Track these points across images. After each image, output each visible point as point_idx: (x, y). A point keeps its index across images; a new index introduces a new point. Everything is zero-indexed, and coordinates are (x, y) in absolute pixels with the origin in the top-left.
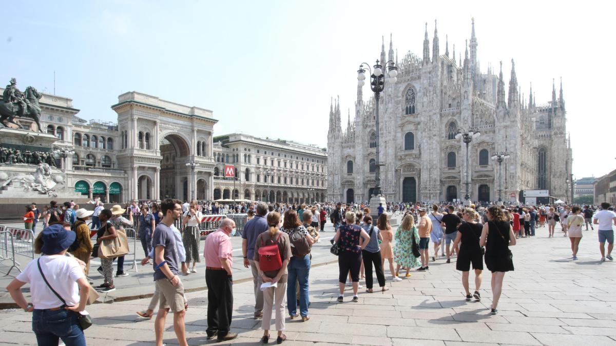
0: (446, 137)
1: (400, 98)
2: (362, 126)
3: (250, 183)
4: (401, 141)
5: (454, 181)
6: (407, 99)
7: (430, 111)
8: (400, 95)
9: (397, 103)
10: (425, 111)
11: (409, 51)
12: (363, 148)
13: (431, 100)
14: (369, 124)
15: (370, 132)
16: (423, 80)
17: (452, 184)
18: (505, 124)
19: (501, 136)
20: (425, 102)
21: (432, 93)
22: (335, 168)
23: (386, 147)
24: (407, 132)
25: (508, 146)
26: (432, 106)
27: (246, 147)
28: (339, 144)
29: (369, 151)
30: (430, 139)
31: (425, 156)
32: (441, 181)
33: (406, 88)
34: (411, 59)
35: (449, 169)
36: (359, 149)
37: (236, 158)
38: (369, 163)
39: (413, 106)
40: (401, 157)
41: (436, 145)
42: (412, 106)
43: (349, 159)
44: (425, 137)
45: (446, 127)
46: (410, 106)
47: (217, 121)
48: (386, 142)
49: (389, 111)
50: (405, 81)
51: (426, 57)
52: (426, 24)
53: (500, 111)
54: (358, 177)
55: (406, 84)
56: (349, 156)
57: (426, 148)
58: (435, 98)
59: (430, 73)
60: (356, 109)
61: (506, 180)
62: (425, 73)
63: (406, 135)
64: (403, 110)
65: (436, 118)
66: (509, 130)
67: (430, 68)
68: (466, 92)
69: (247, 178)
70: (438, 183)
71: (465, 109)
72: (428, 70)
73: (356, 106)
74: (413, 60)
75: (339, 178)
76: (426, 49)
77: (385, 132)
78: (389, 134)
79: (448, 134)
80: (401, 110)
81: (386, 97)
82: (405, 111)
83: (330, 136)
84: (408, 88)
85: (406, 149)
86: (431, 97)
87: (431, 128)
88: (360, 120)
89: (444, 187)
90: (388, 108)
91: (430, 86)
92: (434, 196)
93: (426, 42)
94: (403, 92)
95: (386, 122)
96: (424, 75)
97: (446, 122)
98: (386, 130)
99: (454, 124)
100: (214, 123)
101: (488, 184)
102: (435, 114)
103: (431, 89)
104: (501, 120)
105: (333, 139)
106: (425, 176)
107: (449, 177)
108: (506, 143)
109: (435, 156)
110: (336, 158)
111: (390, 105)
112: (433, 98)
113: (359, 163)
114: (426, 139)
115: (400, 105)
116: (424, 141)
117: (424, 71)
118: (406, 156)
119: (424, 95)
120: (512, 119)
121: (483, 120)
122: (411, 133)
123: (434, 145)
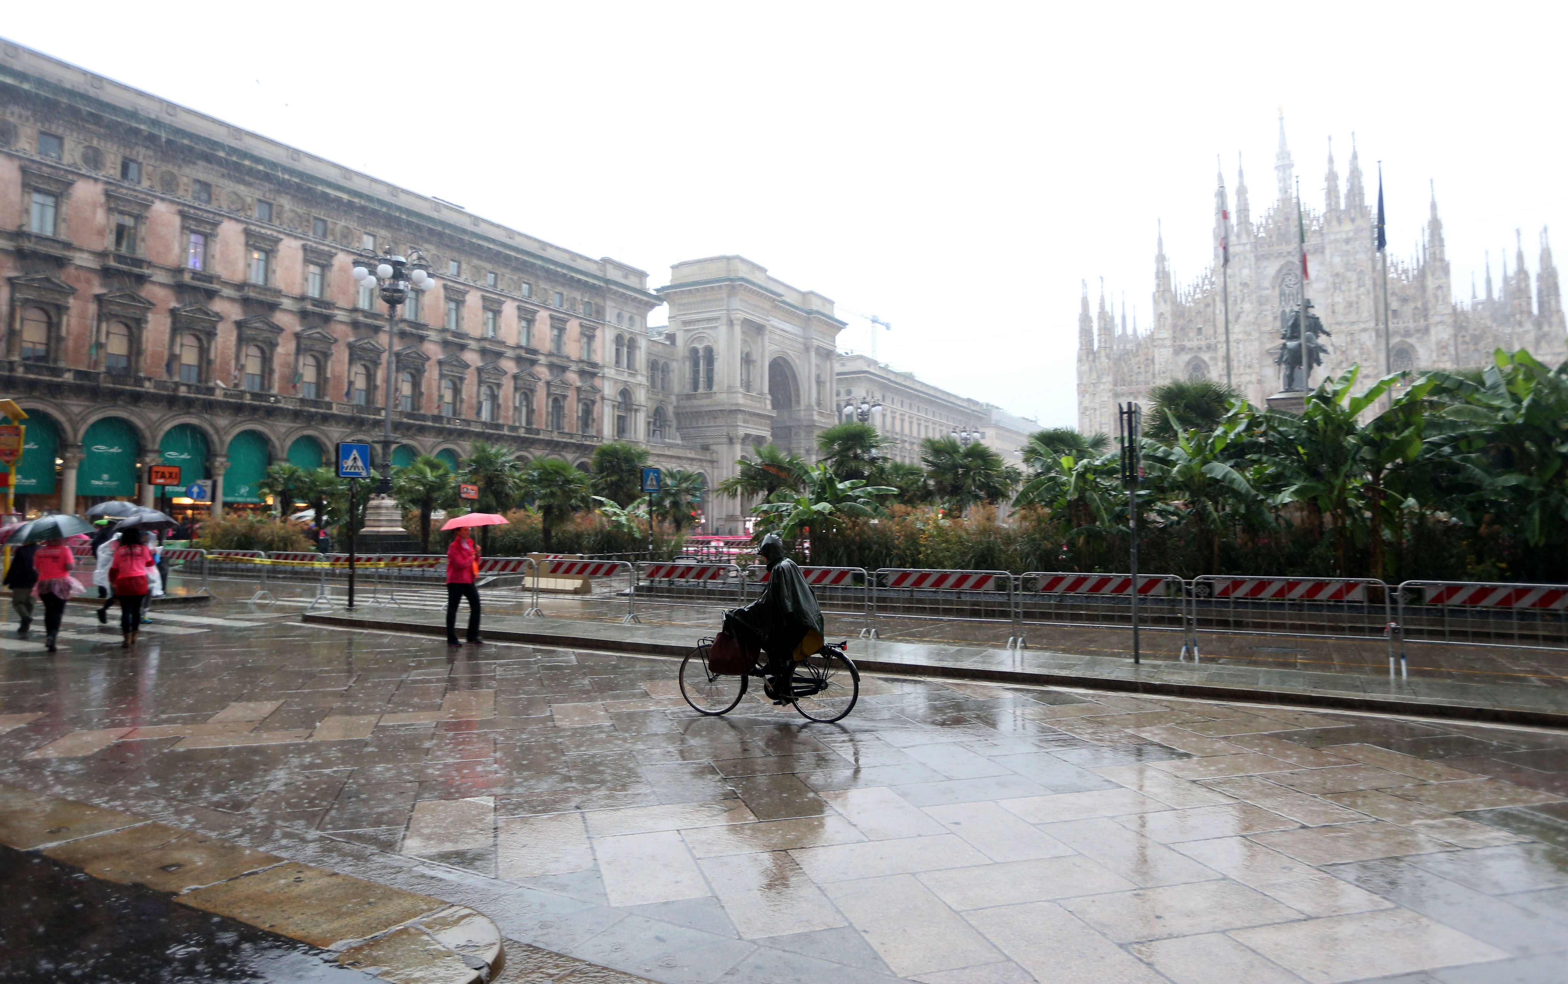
1: (1268, 292)
2: (1171, 350)
6: (1282, 294)
7: (1353, 323)
8: (1266, 283)
9: (1262, 302)
10: (1339, 324)
13: (1354, 299)
14: (1188, 344)
15: (1189, 362)
16: (1332, 256)
20: (1338, 303)
21: (1354, 286)
26: (1357, 313)
27: (869, 386)
33: (1279, 271)
47: (844, 324)
49: (1244, 318)
50: (1280, 254)
51: (1332, 208)
53: (1527, 332)
55: (1282, 262)
58: (1363, 297)
59: (1347, 241)
60: (1156, 309)
62: (1337, 241)
64: (1275, 318)
65: (1367, 338)
67: (1347, 232)
68: (1440, 286)
71: (1441, 322)
72: (1344, 236)
73: (1156, 301)
76: (1331, 190)
78: (1247, 370)
80: (1270, 318)
82: (1279, 319)
83: (1086, 368)
84: (1284, 271)
86: (1354, 293)
88: (1166, 333)
90: (1242, 312)
91: (1348, 270)
93: (1331, 177)
94: (1276, 277)
96: (1333, 246)
97: (1388, 348)
98: (1239, 361)
99: (1407, 352)
100: (840, 329)
102: (1364, 330)
103: (1352, 276)
105: (1093, 375)
111: (1247, 305)
112: (1358, 296)
115: (1268, 307)
117: (1332, 237)
119: (1334, 288)
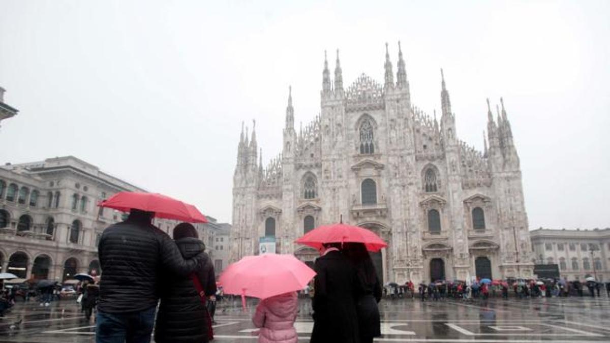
0: (423, 188)
1: (353, 132)
2: (293, 166)
3: (80, 248)
4: (356, 189)
5: (439, 251)
6: (361, 134)
7: (402, 150)
8: (352, 126)
9: (349, 137)
10: (394, 150)
11: (363, 74)
12: (294, 198)
13: (402, 135)
14: (304, 163)
15: (305, 176)
16: (389, 110)
17: (437, 256)
18: (505, 175)
19: (502, 190)
20: (393, 137)
21: (402, 127)
22: (244, 228)
23: (334, 197)
24: (364, 178)
25: (513, 202)
26: (405, 143)
27: (78, 181)
28: (253, 190)
29: (304, 203)
30: (404, 189)
31: (397, 214)
32: (423, 251)
33: (360, 119)
34: (367, 84)
35: (432, 234)
36: (288, 199)
37: (54, 199)
38: (303, 221)
39: (372, 145)
40: (358, 214)
41: (414, 199)
42: (369, 143)
43: (268, 215)
44: (396, 185)
45: (422, 175)
46: (367, 144)
48: (334, 190)
49: (338, 146)
51: (389, 83)
52: (387, 45)
54: (287, 244)
55: (361, 114)
56: (270, 209)
57: (398, 201)
58: (407, 134)
59: (398, 101)
60: (284, 139)
61: (516, 250)
62: (392, 101)
63: (363, 184)
64: (357, 148)
65: (410, 160)
66: (511, 182)
67: (397, 95)
68: (450, 129)
69: (74, 239)
70: (420, 254)
71: (451, 151)
72: (396, 98)
73: (285, 135)
74: (369, 85)
75: (253, 245)
76: (388, 73)
77: (332, 175)
78: (340, 179)
79: (425, 184)
80: (354, 148)
81: (333, 127)
82: (360, 149)
83: (239, 177)
84: (363, 120)
85: (363, 203)
86: (402, 132)
87: (405, 174)
88: (290, 155)
89: (426, 261)
90: (336, 142)
92: (414, 274)
93: (388, 65)
94: (356, 124)
95: (334, 162)
96: (389, 103)
97: (422, 168)
98: (334, 173)
101: (488, 256)
102: (409, 154)
103: (401, 121)
104: (500, 170)
105: (244, 182)
106: (397, 243)
107: (431, 246)
108: (511, 200)
109: (412, 214)
110: (249, 212)
111: (340, 138)
112: (405, 134)
113: (288, 221)
114: (398, 188)
115: (353, 141)
116: (396, 191)
117: (389, 99)
118: (366, 212)
119: (391, 128)
120: (515, 170)
121: (472, 168)
122: (371, 180)
123: (411, 197)
